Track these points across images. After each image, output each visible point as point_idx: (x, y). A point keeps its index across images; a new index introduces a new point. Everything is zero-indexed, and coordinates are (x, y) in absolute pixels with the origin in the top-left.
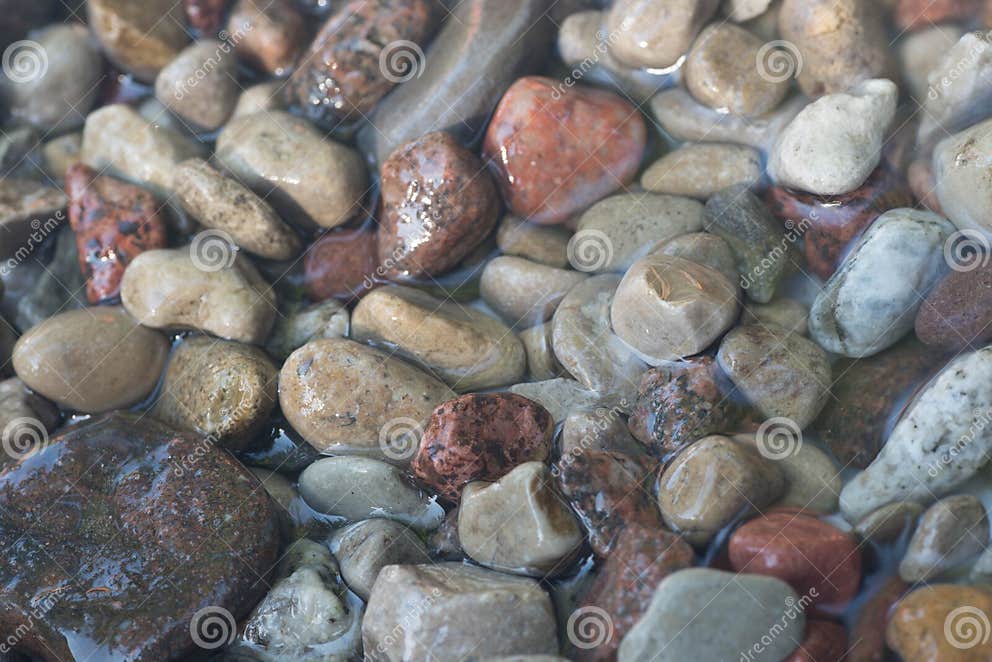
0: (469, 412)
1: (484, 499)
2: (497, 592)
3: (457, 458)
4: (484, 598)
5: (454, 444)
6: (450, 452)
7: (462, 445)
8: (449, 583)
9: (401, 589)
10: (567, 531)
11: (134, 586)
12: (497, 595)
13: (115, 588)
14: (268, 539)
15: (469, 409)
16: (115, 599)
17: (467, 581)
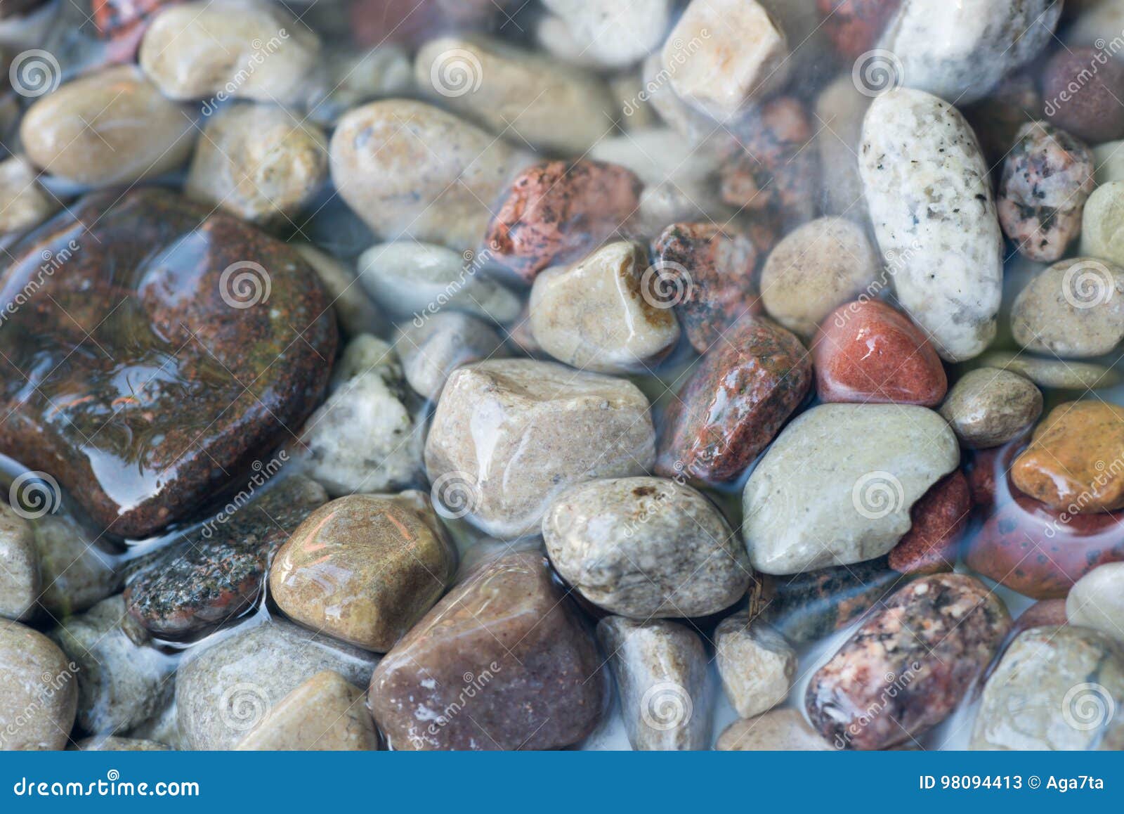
0: (557, 184)
1: (564, 287)
2: (588, 398)
3: (540, 237)
4: (571, 405)
5: (537, 221)
6: (533, 230)
7: (547, 222)
8: (531, 389)
9: (474, 397)
10: (663, 323)
11: (166, 395)
12: (587, 402)
13: (145, 397)
14: (322, 338)
15: (558, 181)
16: (145, 410)
17: (552, 385)
